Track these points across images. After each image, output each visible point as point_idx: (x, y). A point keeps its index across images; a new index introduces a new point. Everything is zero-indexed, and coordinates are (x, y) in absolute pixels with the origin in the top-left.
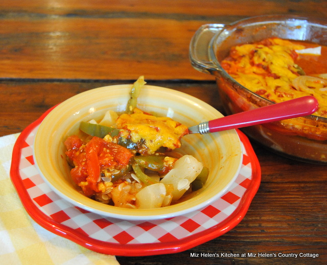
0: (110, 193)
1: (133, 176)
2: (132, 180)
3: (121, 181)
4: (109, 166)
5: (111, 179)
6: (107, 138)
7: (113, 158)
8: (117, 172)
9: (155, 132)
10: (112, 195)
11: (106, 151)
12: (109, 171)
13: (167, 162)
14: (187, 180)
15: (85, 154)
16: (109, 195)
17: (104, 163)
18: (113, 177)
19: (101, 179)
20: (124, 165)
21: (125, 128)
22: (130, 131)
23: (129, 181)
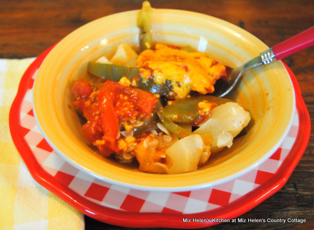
0: (133, 151)
1: (159, 126)
2: (159, 131)
3: (145, 134)
4: (129, 117)
5: (132, 133)
6: (124, 81)
7: (132, 106)
8: (140, 124)
9: (183, 72)
10: (135, 153)
11: (123, 98)
12: (129, 123)
13: (201, 109)
14: (229, 134)
15: (97, 104)
16: (132, 153)
17: (122, 114)
18: (135, 130)
19: (121, 134)
20: (147, 114)
21: (146, 67)
22: (152, 71)
23: (155, 133)
